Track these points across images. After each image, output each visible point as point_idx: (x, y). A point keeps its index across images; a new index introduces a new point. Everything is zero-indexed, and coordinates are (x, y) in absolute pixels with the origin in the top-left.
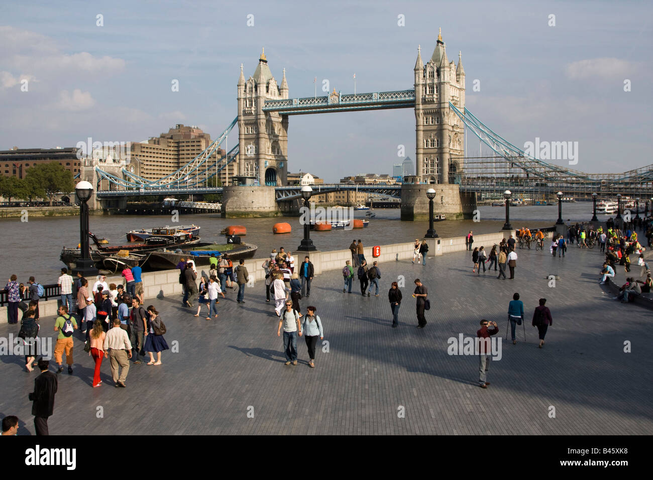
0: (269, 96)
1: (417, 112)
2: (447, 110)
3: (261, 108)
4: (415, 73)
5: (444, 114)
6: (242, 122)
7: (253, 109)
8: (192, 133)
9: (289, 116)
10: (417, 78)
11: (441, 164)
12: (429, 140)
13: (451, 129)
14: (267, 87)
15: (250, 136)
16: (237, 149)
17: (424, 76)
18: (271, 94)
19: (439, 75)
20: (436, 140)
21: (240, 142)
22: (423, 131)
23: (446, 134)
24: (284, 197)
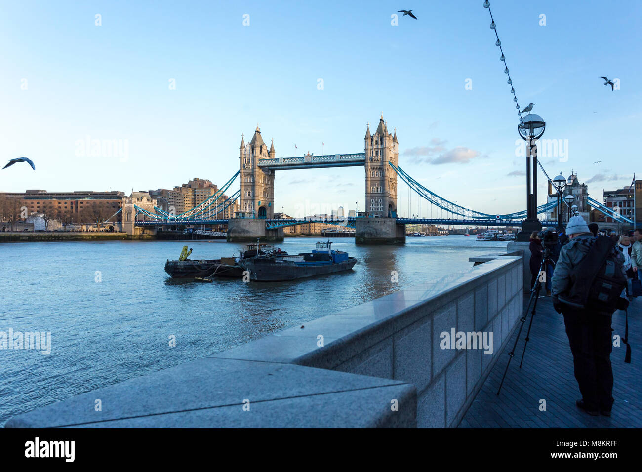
0: (262, 156)
1: (367, 168)
2: (387, 167)
3: (257, 165)
4: (366, 141)
5: (385, 169)
6: (243, 174)
7: (251, 165)
8: (205, 184)
9: (275, 171)
10: (367, 145)
11: (383, 204)
12: (375, 187)
13: (389, 180)
14: (261, 150)
15: (248, 184)
16: (239, 193)
17: (372, 144)
18: (263, 155)
19: (382, 143)
20: (379, 187)
21: (241, 188)
22: (371, 181)
23: (387, 183)
24: (272, 226)
